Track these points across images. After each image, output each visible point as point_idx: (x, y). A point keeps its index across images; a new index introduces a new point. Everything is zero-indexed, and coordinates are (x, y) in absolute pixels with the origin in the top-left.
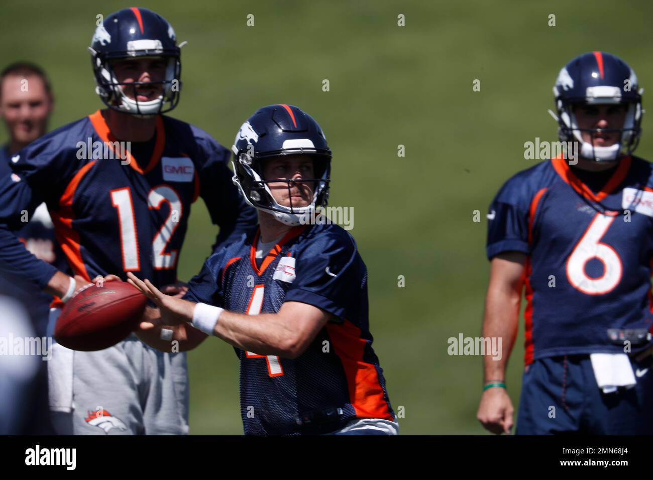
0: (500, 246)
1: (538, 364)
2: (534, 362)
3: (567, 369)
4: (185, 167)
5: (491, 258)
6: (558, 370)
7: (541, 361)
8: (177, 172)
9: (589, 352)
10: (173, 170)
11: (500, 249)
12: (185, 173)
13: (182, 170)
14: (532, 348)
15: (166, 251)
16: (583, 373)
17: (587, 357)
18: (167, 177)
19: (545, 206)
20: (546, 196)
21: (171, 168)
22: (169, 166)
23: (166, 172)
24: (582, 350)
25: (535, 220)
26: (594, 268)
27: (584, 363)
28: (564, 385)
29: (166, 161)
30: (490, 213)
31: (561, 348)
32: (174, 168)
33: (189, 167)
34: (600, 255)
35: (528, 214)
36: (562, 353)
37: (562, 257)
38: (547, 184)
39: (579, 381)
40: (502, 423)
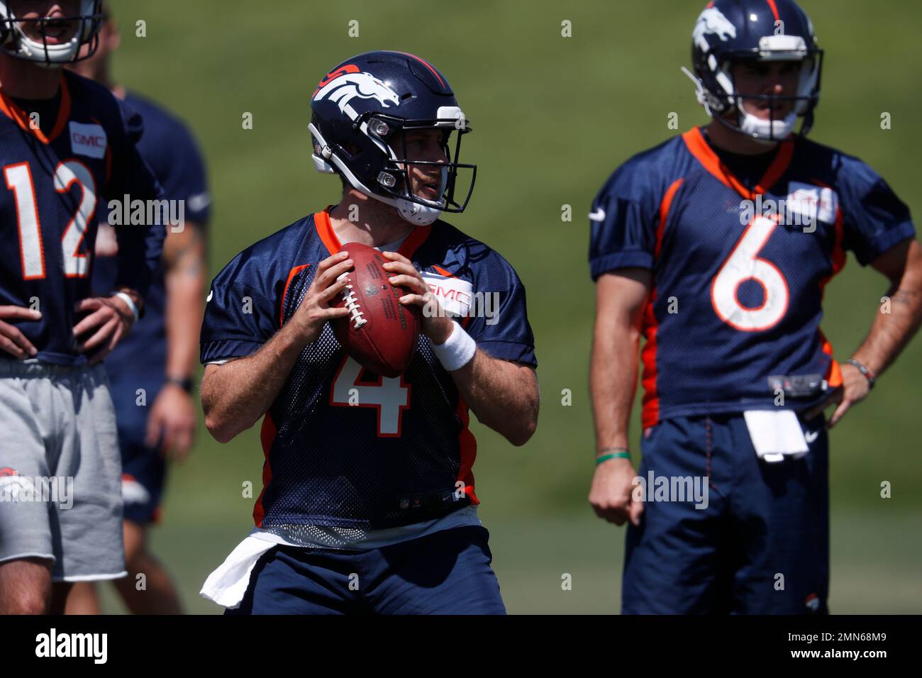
0: (616, 259)
1: (666, 425)
2: (660, 423)
3: (711, 431)
4: (97, 138)
5: (596, 277)
6: (696, 432)
7: (671, 421)
8: (88, 143)
9: (741, 409)
10: (83, 140)
11: (615, 264)
12: (97, 145)
13: (92, 141)
14: (656, 404)
15: (80, 252)
16: (733, 437)
17: (740, 416)
18: (77, 148)
19: (683, 203)
20: (683, 190)
21: (81, 138)
22: (78, 135)
23: (75, 141)
24: (732, 407)
25: (668, 224)
26: (751, 294)
27: (733, 422)
28: (708, 454)
29: (75, 127)
30: (594, 211)
31: (702, 404)
32: (84, 137)
33: (101, 138)
34: (758, 276)
35: (658, 215)
36: (702, 412)
37: (706, 276)
38: (682, 173)
39: (728, 447)
40: (628, 508)
